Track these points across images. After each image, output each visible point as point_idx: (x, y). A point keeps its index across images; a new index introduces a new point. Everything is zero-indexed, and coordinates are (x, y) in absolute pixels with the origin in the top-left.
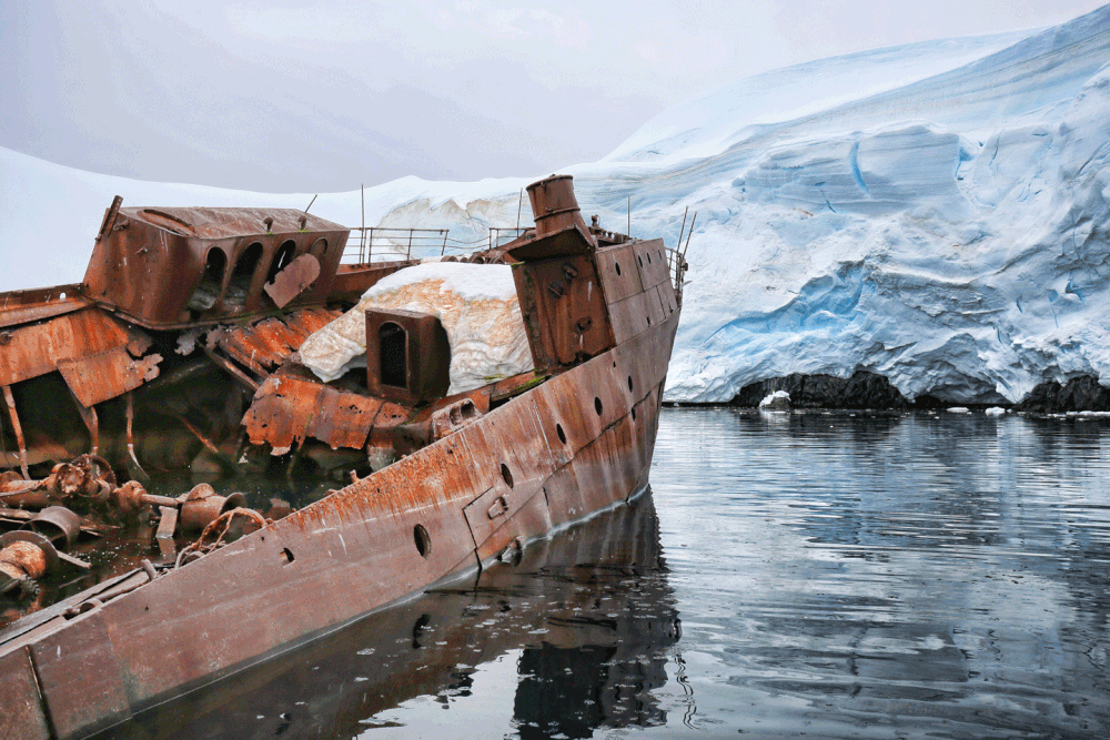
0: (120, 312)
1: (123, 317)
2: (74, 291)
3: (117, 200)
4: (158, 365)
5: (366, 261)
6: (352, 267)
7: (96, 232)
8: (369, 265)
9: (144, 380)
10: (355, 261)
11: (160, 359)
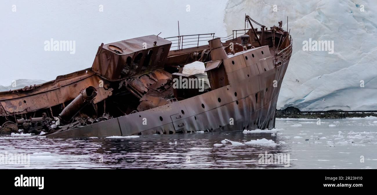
0: (102, 76)
1: (102, 77)
2: (90, 70)
3: (102, 44)
4: (112, 91)
5: (181, 48)
6: (175, 51)
7: (96, 53)
8: (182, 50)
9: (108, 96)
10: (176, 49)
11: (113, 89)
